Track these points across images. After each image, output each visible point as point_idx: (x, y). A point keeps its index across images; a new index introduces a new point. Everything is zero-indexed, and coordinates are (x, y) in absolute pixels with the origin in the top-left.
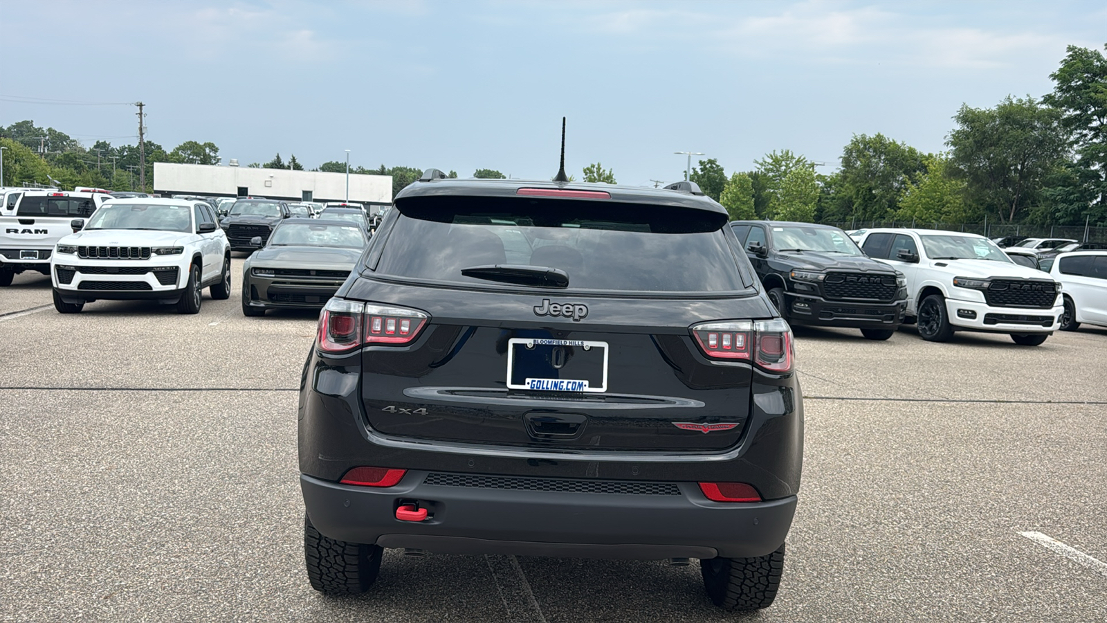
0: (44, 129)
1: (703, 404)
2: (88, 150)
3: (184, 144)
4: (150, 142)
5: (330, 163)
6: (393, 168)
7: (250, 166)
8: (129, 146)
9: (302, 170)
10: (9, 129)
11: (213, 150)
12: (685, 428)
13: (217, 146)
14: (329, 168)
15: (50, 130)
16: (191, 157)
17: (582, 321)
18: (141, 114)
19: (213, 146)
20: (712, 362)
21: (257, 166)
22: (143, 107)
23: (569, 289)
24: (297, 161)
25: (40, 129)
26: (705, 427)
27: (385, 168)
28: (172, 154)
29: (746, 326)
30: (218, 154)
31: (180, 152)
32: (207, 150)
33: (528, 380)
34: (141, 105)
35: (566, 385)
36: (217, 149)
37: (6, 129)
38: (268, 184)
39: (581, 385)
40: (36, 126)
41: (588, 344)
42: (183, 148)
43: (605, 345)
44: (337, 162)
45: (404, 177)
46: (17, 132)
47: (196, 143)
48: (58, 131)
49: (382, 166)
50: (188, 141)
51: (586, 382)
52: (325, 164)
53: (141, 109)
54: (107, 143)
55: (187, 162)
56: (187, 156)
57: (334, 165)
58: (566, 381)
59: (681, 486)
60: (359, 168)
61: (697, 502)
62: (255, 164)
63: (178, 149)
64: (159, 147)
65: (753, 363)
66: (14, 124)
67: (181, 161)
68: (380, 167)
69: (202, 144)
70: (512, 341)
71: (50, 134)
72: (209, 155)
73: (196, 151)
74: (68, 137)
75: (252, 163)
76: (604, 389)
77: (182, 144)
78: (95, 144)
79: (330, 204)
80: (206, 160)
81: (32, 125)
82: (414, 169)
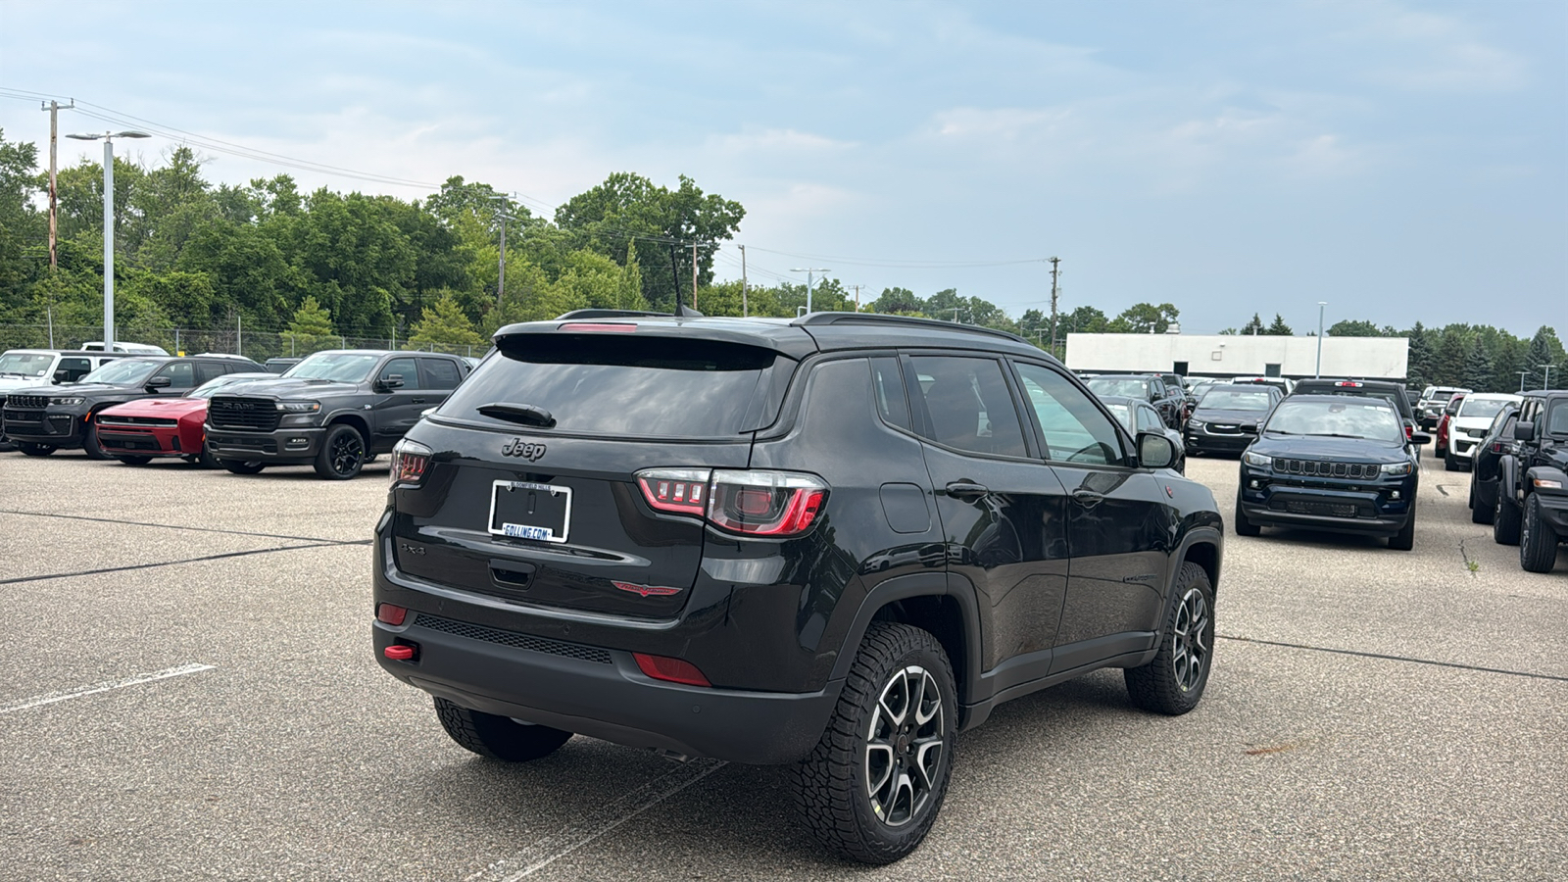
0: (967, 299)
1: (646, 563)
2: (1015, 322)
3: (1133, 308)
4: (1089, 308)
5: (1344, 323)
6: (1447, 327)
7: (1223, 333)
8: (1063, 314)
9: (1291, 334)
10: (930, 300)
11: (1171, 314)
12: (624, 589)
13: (1176, 307)
14: (1342, 331)
15: (974, 299)
16: (1141, 324)
17: (538, 463)
18: (1055, 272)
19: (1172, 308)
20: (658, 515)
21: (1232, 332)
22: (1059, 263)
23: (556, 429)
24: (1283, 323)
25: (963, 298)
26: (645, 590)
27: (1422, 327)
28: (1116, 322)
29: (704, 476)
30: (1177, 319)
31: (1126, 320)
32: (1163, 314)
33: (505, 525)
34: (1056, 261)
35: (534, 532)
36: (1177, 312)
37: (926, 301)
38: (1216, 356)
39: (545, 534)
40: (959, 295)
41: (555, 489)
42: (1130, 314)
43: (568, 491)
44: (1355, 322)
45: (1454, 338)
46: (937, 304)
47: (1148, 305)
48: (983, 300)
49: (1418, 324)
50: (1138, 303)
51: (550, 531)
52: (1336, 325)
53: (1055, 266)
54: (1039, 311)
55: (1135, 332)
56: (1135, 323)
57: (1349, 325)
58: (533, 528)
59: (613, 654)
60: (1387, 328)
61: (626, 675)
62: (1230, 330)
63: (1125, 315)
64: (1100, 314)
65: (706, 521)
66: (935, 294)
67: (1126, 330)
68: (1414, 326)
69: (1156, 306)
70: (496, 483)
71: (973, 303)
72: (1165, 320)
73: (1147, 315)
74: (994, 306)
75: (1226, 328)
76: (564, 539)
77: (1130, 309)
78: (1025, 314)
79: (1238, 379)
80: (1161, 328)
81: (954, 295)
82: (1483, 327)
